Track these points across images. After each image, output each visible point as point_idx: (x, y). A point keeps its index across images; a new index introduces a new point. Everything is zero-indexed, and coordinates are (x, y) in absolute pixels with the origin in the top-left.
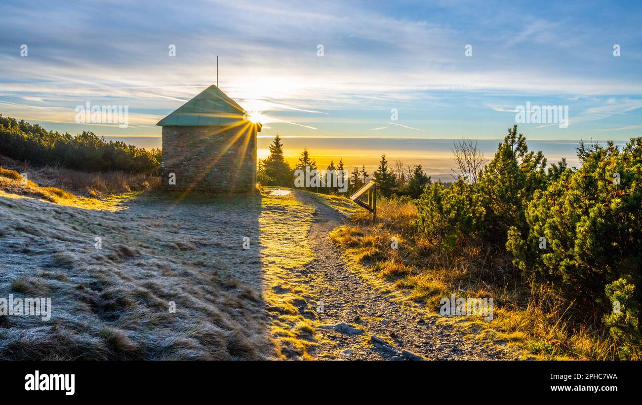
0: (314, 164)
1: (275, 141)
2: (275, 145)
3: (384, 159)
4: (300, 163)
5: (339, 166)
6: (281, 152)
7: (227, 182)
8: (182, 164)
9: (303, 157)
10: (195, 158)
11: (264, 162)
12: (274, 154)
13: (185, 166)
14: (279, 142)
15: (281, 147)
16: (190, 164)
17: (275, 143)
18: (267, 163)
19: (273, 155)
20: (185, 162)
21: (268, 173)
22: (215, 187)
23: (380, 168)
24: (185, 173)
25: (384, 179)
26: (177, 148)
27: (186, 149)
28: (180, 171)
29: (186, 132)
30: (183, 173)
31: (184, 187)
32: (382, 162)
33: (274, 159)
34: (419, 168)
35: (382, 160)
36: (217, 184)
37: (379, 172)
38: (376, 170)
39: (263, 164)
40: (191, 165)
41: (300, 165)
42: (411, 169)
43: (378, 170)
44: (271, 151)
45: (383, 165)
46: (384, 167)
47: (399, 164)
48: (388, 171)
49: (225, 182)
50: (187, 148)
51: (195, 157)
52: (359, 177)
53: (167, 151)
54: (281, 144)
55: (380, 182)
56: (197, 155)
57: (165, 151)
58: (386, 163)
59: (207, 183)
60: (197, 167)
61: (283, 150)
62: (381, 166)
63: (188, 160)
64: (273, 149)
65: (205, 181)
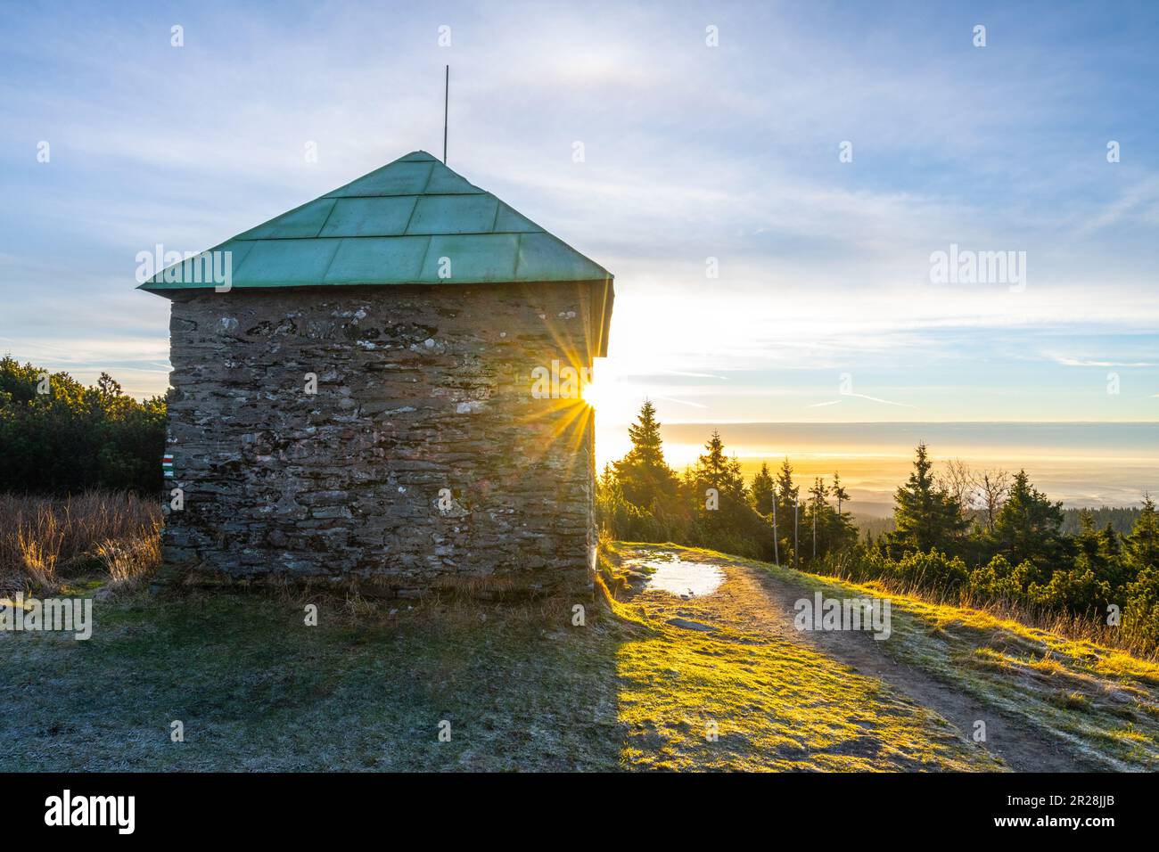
0: (735, 470)
1: (643, 416)
2: (640, 424)
3: (922, 456)
4: (703, 467)
5: (783, 475)
6: (656, 441)
7: (450, 550)
8: (250, 463)
9: (709, 453)
10: (310, 436)
11: (616, 465)
12: (641, 446)
13: (265, 471)
14: (653, 417)
15: (657, 430)
16: (284, 465)
17: (641, 419)
18: (622, 468)
19: (638, 450)
20: (265, 452)
21: (627, 491)
22: (394, 571)
23: (913, 479)
24: (264, 505)
25: (927, 507)
26: (233, 392)
27: (271, 397)
28: (244, 495)
29: (273, 319)
30: (255, 505)
31: (254, 570)
32: (918, 465)
33: (639, 457)
34: (1021, 479)
35: (918, 460)
36: (407, 559)
37: (911, 491)
38: (903, 486)
39: (615, 470)
40: (290, 470)
41: (704, 472)
42: (990, 481)
43: (908, 486)
44: (634, 440)
45: (923, 471)
46: (926, 476)
47: (960, 470)
48: (935, 488)
49: (441, 551)
50: (275, 392)
51: (311, 430)
52: (826, 499)
53: (190, 404)
54: (656, 422)
55: (915, 516)
56: (317, 424)
57: (178, 406)
58: (928, 466)
59: (358, 553)
60: (316, 476)
61: (661, 437)
62: (917, 473)
63: (277, 446)
64: (638, 435)
65: (352, 542)
